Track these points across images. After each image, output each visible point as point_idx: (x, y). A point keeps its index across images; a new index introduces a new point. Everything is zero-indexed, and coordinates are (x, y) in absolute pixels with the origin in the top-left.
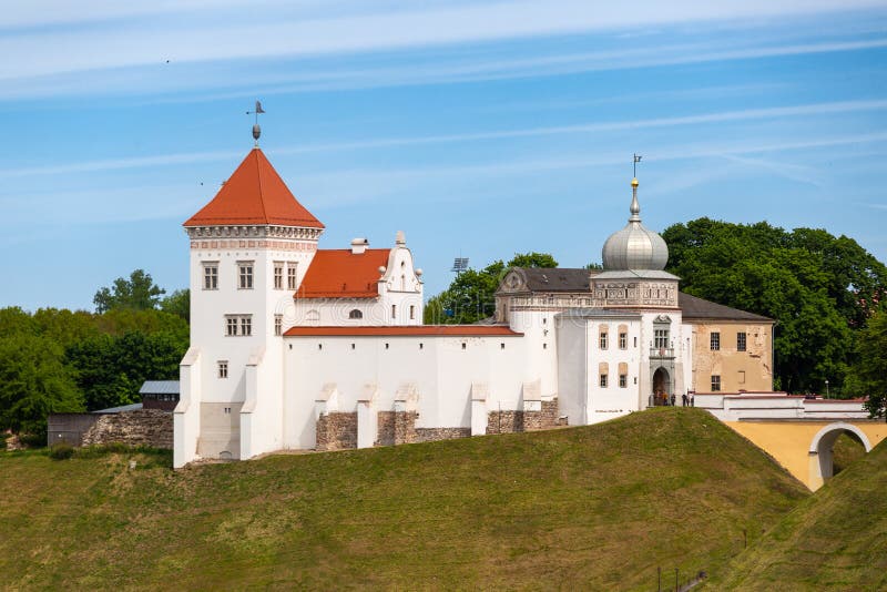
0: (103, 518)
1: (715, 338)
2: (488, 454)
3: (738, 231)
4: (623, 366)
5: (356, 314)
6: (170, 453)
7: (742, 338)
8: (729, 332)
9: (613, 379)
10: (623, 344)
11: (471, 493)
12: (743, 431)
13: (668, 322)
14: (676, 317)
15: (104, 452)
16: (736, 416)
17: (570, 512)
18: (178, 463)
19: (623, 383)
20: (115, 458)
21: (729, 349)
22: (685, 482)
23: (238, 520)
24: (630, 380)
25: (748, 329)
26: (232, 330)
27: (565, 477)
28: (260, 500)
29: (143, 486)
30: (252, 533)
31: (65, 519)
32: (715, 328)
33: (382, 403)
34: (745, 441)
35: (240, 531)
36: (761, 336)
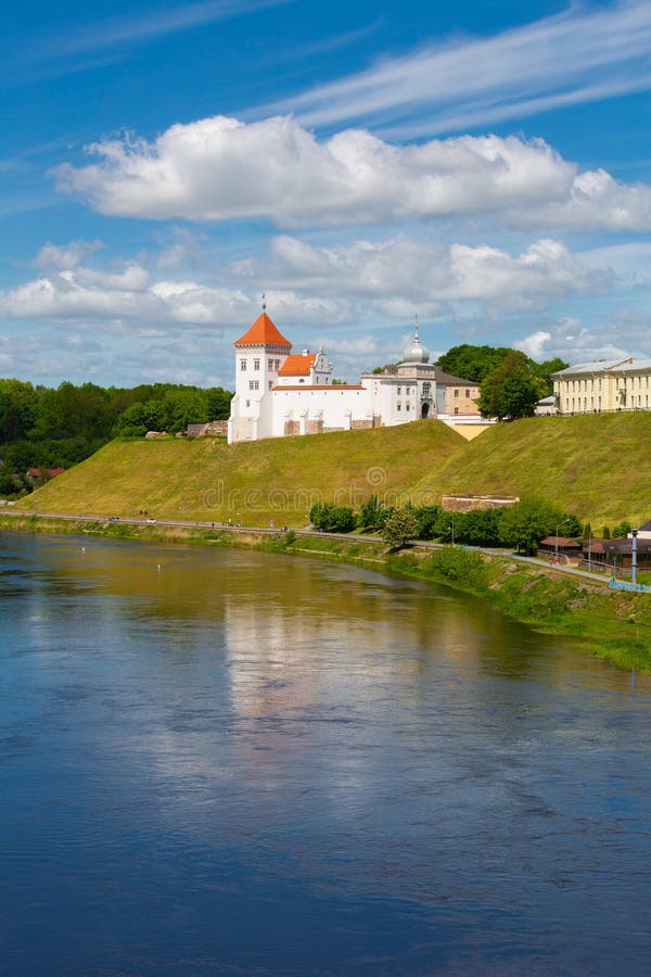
0: (199, 464)
1: (456, 392)
2: (347, 437)
3: (477, 349)
4: (408, 402)
5: (302, 381)
6: (226, 438)
7: (468, 392)
8: (462, 390)
9: (403, 407)
10: (408, 393)
11: (337, 453)
12: (456, 429)
13: (429, 385)
14: (433, 383)
15: (206, 437)
16: (454, 422)
17: (377, 461)
18: (229, 442)
19: (408, 408)
20: (208, 440)
21: (462, 396)
22: (426, 449)
23: (247, 464)
24: (411, 408)
25: (470, 389)
26: (251, 387)
27: (376, 447)
28: (255, 456)
29: (216, 451)
30: (250, 469)
31: (185, 464)
32: (457, 388)
33: (312, 417)
34: (457, 433)
35: (246, 469)
36: (475, 392)
